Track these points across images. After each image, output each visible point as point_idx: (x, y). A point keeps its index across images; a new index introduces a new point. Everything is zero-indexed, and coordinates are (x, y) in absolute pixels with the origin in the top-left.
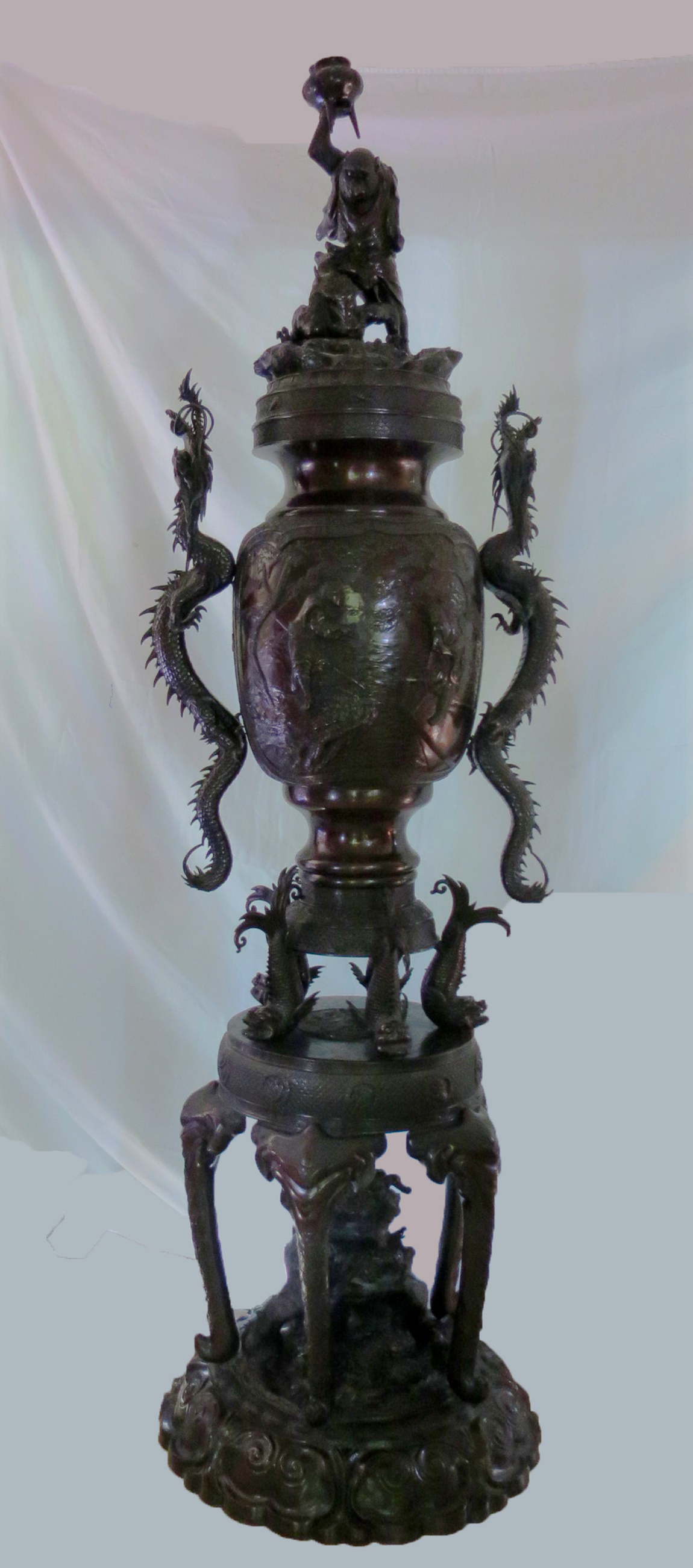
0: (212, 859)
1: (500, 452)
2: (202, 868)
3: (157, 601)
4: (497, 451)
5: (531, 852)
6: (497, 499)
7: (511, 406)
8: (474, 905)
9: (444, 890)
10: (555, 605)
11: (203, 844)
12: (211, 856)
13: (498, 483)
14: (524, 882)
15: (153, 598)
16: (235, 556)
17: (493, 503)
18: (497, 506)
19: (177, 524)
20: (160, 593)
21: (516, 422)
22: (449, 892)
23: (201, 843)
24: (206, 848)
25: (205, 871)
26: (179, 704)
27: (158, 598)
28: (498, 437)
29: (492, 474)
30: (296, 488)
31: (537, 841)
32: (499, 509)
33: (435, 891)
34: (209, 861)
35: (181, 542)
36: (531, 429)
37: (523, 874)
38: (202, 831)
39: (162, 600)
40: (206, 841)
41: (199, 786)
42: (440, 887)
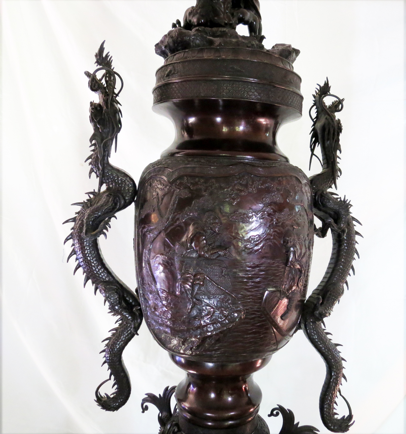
0: (117, 388)
1: (315, 120)
2: (109, 395)
3: (76, 213)
6: (312, 150)
8: (298, 423)
9: (277, 414)
10: (354, 223)
11: (110, 379)
12: (116, 386)
13: (314, 139)
14: (336, 416)
16: (137, 183)
17: (311, 153)
18: (313, 154)
19: (93, 157)
21: (328, 101)
22: (280, 415)
23: (108, 378)
24: (112, 381)
27: (77, 211)
28: (314, 110)
30: (183, 136)
32: (313, 156)
33: (271, 414)
34: (114, 390)
35: (95, 171)
37: (335, 411)
38: (110, 371)
40: (113, 377)
41: (108, 341)
42: (275, 412)
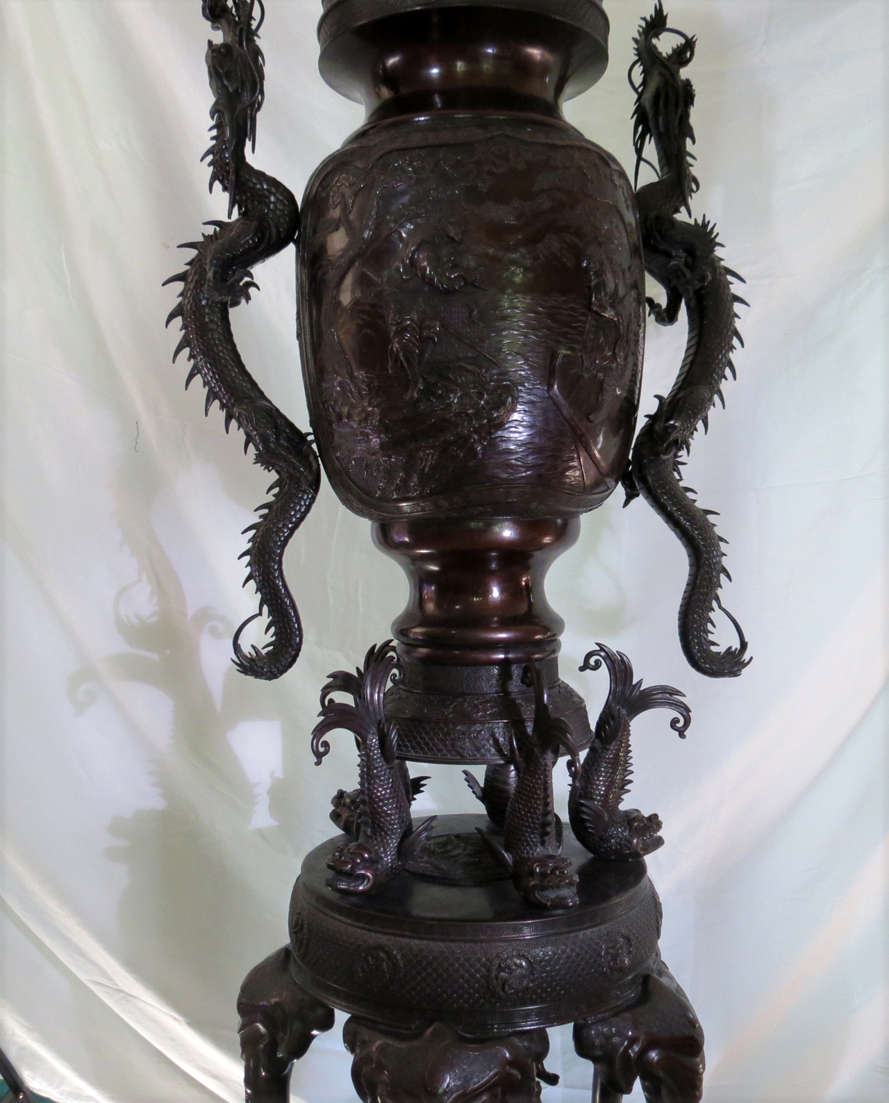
0: (275, 634)
1: (640, 90)
2: (259, 647)
3: (187, 264)
4: (636, 90)
5: (720, 607)
6: (639, 151)
7: (656, 24)
8: (640, 682)
9: (597, 666)
10: (730, 278)
11: (260, 614)
12: (273, 630)
13: (640, 129)
14: (714, 649)
15: (181, 261)
16: (299, 200)
17: (635, 157)
18: (640, 159)
19: (215, 152)
20: (192, 253)
21: (666, 44)
22: (604, 666)
23: (258, 612)
24: (265, 619)
25: (264, 652)
26: (222, 415)
27: (188, 260)
28: (638, 69)
29: (632, 118)
31: (727, 591)
32: (642, 163)
33: (586, 666)
34: (269, 638)
35: (221, 178)
36: (685, 52)
37: (711, 637)
38: (259, 596)
39: (194, 263)
40: (265, 609)
41: (254, 532)
42: (592, 661)
